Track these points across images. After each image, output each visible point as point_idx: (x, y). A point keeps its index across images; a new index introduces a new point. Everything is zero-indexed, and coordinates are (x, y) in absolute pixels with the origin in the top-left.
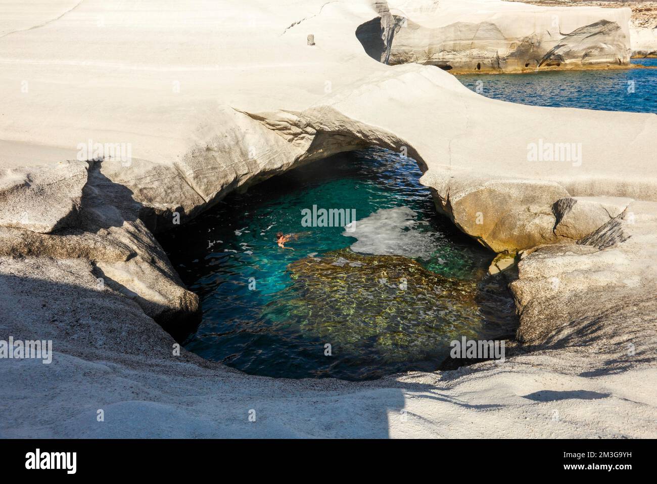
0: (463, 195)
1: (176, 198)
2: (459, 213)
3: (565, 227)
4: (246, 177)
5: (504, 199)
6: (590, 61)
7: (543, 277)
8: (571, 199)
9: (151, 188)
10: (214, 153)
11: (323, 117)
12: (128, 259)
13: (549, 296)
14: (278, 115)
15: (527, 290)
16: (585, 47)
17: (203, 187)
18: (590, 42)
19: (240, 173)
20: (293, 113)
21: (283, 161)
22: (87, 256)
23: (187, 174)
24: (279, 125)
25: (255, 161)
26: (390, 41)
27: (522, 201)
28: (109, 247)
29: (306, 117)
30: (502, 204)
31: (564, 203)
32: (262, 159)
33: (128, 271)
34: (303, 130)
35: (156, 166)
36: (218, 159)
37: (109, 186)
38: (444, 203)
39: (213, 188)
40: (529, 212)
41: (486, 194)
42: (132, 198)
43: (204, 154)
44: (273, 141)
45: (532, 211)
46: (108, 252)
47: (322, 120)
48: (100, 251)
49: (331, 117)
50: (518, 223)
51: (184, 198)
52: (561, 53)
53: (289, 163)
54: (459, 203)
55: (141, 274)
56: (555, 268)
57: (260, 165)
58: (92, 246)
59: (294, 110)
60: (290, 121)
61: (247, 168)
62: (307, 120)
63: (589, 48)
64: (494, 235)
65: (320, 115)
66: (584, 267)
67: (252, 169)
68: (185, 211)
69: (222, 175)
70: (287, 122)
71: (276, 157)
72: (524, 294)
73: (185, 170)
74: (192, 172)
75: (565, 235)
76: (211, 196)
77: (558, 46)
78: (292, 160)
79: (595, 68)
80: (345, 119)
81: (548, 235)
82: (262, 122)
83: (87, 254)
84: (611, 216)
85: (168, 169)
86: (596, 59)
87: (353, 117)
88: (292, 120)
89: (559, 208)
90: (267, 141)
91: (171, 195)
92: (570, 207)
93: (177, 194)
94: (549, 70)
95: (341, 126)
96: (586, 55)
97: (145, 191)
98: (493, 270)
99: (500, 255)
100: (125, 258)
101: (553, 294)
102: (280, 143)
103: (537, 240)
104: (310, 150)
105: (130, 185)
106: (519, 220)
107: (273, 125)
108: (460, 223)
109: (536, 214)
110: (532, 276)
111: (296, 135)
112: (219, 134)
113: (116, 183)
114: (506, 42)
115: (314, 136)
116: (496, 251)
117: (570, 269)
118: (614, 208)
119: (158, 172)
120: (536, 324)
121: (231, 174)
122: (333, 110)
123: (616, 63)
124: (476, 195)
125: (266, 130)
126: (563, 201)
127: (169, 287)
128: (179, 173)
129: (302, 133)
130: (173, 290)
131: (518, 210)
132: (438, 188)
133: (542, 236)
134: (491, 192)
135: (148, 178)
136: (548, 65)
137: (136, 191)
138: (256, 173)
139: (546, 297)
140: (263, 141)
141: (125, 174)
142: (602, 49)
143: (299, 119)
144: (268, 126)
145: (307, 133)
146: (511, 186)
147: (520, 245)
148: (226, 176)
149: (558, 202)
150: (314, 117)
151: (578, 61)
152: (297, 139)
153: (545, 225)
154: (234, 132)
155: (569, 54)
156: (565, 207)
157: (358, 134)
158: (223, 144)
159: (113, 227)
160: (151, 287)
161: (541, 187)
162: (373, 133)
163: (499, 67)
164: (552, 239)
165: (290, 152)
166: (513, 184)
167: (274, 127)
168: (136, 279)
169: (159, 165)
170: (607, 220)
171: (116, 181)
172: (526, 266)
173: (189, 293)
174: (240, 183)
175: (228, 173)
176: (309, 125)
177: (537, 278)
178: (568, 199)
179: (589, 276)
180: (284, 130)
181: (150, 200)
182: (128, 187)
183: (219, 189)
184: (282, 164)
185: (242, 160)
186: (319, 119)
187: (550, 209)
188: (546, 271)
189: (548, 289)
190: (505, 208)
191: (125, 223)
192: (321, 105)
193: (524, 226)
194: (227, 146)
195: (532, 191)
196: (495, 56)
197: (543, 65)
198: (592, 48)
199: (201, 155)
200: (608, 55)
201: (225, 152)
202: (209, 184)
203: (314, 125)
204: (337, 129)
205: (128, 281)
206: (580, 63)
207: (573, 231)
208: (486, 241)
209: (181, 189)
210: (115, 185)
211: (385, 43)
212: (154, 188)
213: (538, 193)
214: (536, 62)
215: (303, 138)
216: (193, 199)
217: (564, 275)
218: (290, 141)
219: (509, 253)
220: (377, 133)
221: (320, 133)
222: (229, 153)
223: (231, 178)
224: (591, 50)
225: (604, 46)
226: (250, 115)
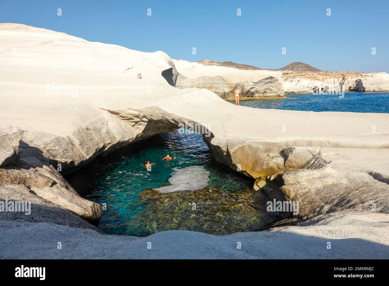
0: (236, 148)
1: (70, 156)
2: (234, 158)
3: (290, 162)
4: (110, 145)
5: (256, 150)
6: (266, 95)
7: (298, 182)
8: (291, 148)
9: (54, 150)
10: (91, 131)
11: (153, 112)
12: (52, 186)
13: (304, 192)
14: (127, 111)
15: (292, 190)
16: (263, 88)
17: (85, 150)
18: (265, 87)
19: (107, 142)
20: (136, 110)
21: (130, 137)
22: (24, 183)
23: (76, 142)
24: (127, 117)
25: (114, 137)
26: (176, 81)
27: (264, 151)
28: (39, 177)
29: (143, 112)
30: (255, 152)
31: (287, 150)
32: (118, 135)
33: (53, 192)
34: (141, 120)
35: (57, 137)
36: (93, 135)
37: (27, 147)
38: (225, 154)
39: (91, 151)
40: (269, 156)
41: (247, 148)
42: (43, 155)
43: (85, 131)
44: (124, 126)
45: (270, 156)
46: (39, 180)
47: (152, 114)
48: (34, 180)
49: (157, 112)
50: (265, 162)
51: (74, 156)
52: (253, 91)
53: (133, 138)
54: (234, 153)
55: (62, 194)
56: (303, 177)
57: (117, 139)
58: (28, 176)
59: (136, 109)
60: (134, 114)
61: (110, 140)
62: (144, 114)
63: (265, 89)
64: (253, 169)
65: (151, 111)
66: (316, 176)
67: (113, 141)
68: (75, 164)
69: (96, 143)
70: (132, 115)
71: (126, 134)
72: (290, 192)
73: (74, 140)
74: (78, 141)
75: (290, 166)
76: (90, 155)
77: (252, 88)
78: (135, 136)
79: (269, 98)
80: (165, 113)
81: (282, 166)
82: (117, 116)
83: (25, 182)
84: (313, 154)
85: (64, 139)
86: (269, 94)
87: (169, 112)
88: (135, 114)
89: (285, 153)
90: (120, 126)
91: (67, 154)
92: (292, 152)
93: (70, 154)
94: (248, 99)
95: (162, 117)
96: (264, 92)
97: (50, 151)
98: (256, 188)
99: (257, 180)
100: (50, 184)
101: (306, 191)
102: (128, 127)
103: (276, 170)
104: (144, 131)
105: (41, 147)
106: (265, 160)
107: (123, 117)
108: (235, 164)
109: (273, 157)
110: (292, 182)
111: (136, 122)
112: (93, 121)
113: (32, 146)
114: (228, 85)
115: (147, 123)
116: (255, 178)
117: (311, 178)
118: (314, 150)
119: (58, 141)
120: (304, 207)
121: (101, 143)
122: (159, 108)
123: (277, 96)
124: (242, 148)
125: (119, 120)
126: (286, 149)
127: (82, 201)
128: (71, 142)
129: (140, 121)
130: (85, 203)
131: (264, 155)
132: (221, 146)
133: (278, 168)
134: (250, 146)
135: (52, 144)
136: (248, 97)
137: (45, 151)
138: (115, 143)
139: (303, 192)
140: (118, 125)
141: (38, 141)
142: (271, 90)
143: (139, 113)
144: (120, 118)
145: (143, 121)
146: (259, 143)
147: (267, 174)
148: (98, 144)
149: (283, 150)
150: (148, 112)
151: (261, 95)
152: (137, 125)
153: (279, 162)
154: (102, 121)
155: (257, 92)
156: (288, 152)
157: (172, 121)
158: (96, 126)
159: (38, 168)
160: (71, 201)
161: (273, 144)
162: (181, 120)
163: (225, 97)
164: (284, 169)
165: (133, 132)
166: (260, 142)
167: (124, 118)
168: (59, 197)
169: (59, 137)
170: (311, 156)
171: (32, 145)
172: (287, 177)
173: (96, 204)
174: (106, 149)
175: (100, 142)
176: (144, 117)
177: (295, 183)
178: (289, 148)
179: (322, 180)
180: (130, 120)
181: (54, 156)
182: (40, 149)
183: (94, 151)
184: (129, 138)
185: (107, 136)
186: (150, 113)
187: (279, 154)
188: (299, 179)
189: (303, 188)
190: (257, 155)
191: (44, 166)
192: (152, 105)
193: (268, 163)
194: (98, 128)
195: (269, 145)
196: (223, 92)
197: (246, 96)
198: (267, 89)
199: (83, 132)
200: (273, 92)
201: (97, 131)
202: (89, 149)
203: (148, 117)
204: (160, 118)
205: (54, 198)
206: (262, 96)
207: (295, 164)
208: (249, 173)
209: (73, 151)
210: (32, 147)
211: (174, 81)
212: (56, 150)
213: (272, 147)
214: (242, 95)
215: (140, 124)
216: (80, 157)
217: (309, 181)
218: (133, 126)
219: (262, 178)
220: (183, 120)
221: (150, 121)
222: (99, 131)
223: (101, 146)
224: (266, 90)
225: (272, 88)
226: (110, 112)
